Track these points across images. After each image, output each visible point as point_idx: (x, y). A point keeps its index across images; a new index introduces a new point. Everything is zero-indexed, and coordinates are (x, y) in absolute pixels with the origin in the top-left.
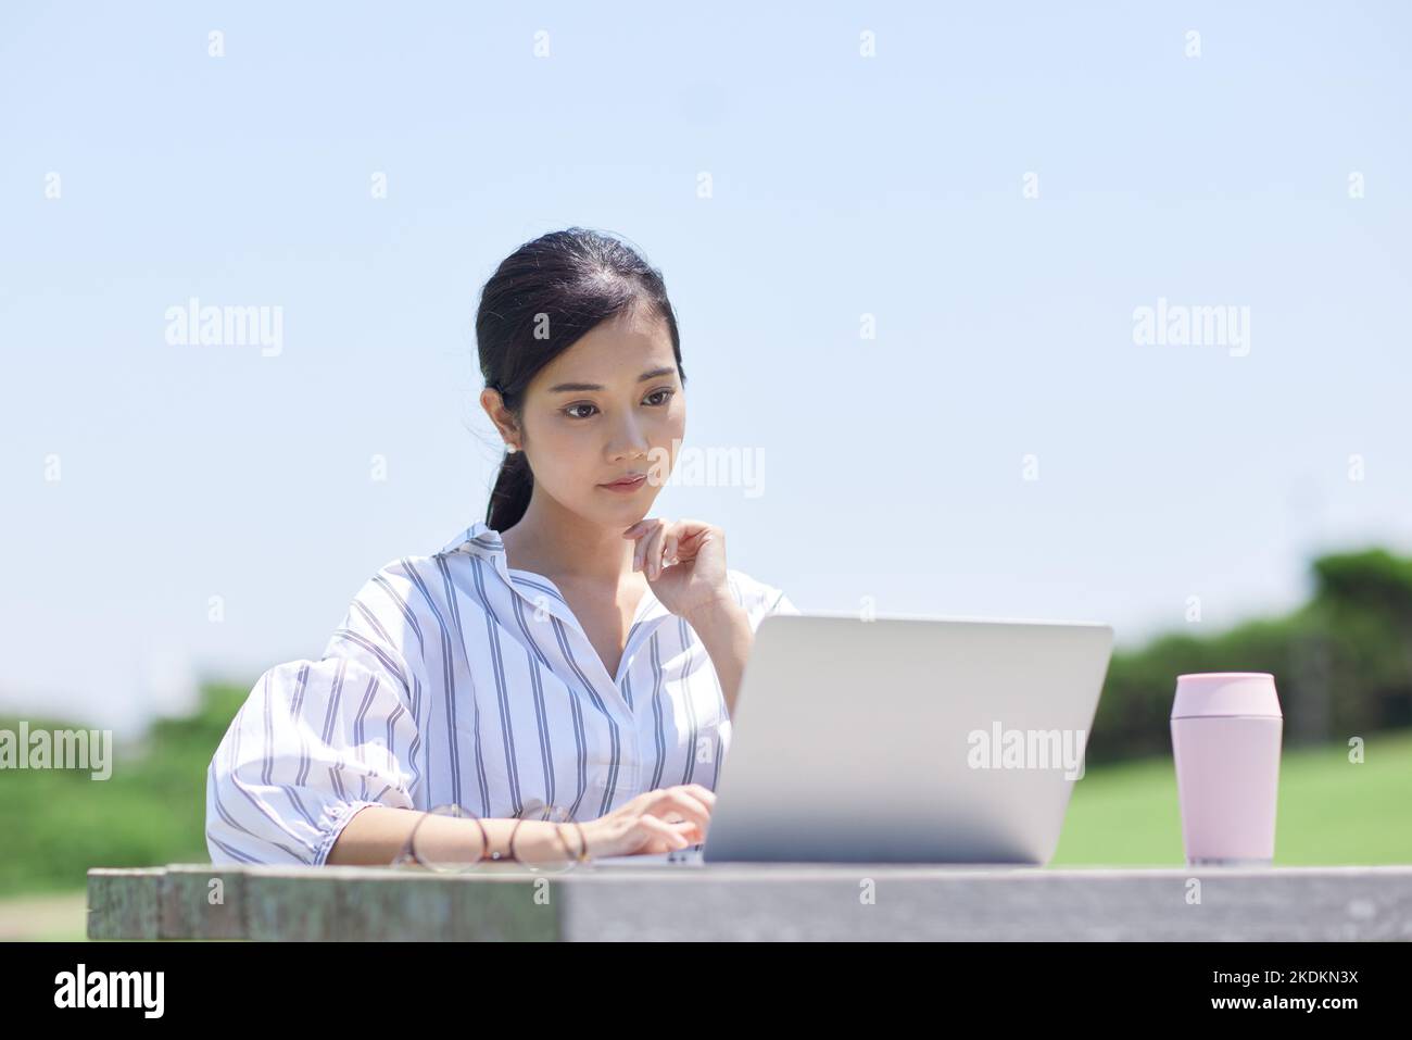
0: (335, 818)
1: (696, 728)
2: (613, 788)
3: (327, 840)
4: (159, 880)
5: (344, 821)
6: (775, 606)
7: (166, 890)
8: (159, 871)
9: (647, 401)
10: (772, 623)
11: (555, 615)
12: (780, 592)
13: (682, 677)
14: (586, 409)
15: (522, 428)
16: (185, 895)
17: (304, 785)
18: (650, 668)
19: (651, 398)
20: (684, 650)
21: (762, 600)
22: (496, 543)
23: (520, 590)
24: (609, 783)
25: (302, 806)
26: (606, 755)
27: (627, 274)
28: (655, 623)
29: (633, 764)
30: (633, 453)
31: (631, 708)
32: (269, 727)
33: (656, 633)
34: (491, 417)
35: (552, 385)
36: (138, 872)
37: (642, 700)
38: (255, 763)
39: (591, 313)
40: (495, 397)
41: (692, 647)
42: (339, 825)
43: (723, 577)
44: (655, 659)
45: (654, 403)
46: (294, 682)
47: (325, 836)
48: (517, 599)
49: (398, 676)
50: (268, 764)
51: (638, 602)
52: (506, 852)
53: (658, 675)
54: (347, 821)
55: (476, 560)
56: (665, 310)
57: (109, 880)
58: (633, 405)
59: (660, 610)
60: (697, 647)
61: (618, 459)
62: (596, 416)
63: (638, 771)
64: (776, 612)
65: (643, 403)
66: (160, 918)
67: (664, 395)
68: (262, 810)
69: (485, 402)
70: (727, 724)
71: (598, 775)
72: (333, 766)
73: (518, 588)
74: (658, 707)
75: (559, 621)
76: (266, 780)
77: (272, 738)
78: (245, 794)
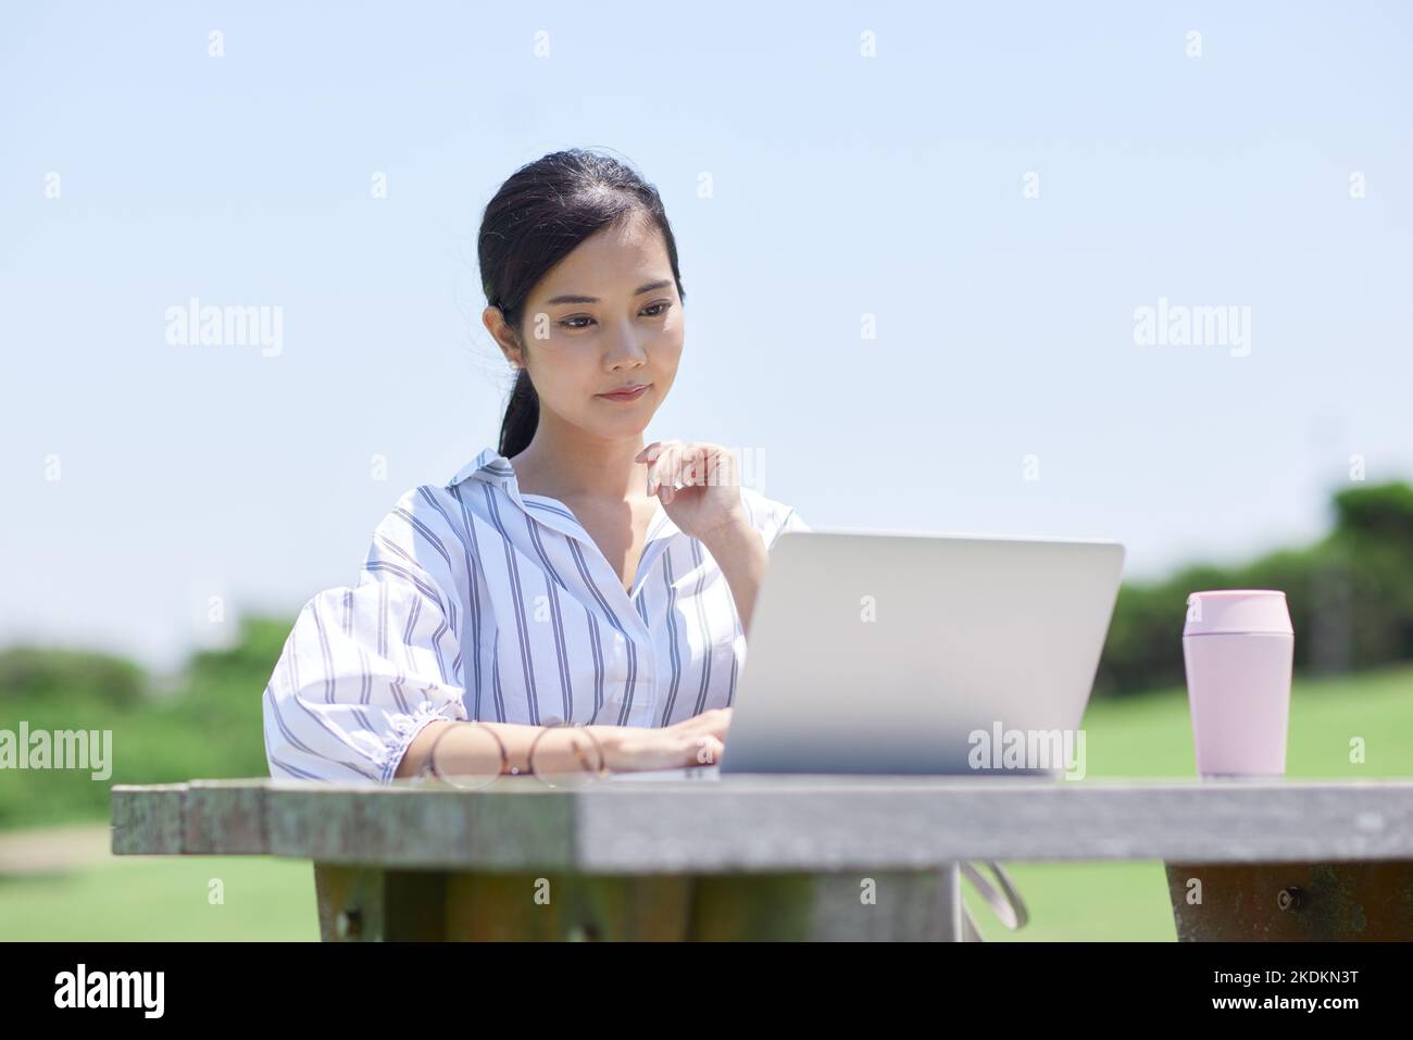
0: (402, 734)
1: (710, 646)
2: (630, 706)
3: (394, 756)
4: (182, 796)
5: (410, 736)
6: (785, 523)
7: (189, 805)
8: (182, 787)
9: (644, 312)
10: (787, 540)
11: (571, 536)
12: (790, 508)
13: (696, 593)
14: (584, 321)
15: (523, 343)
16: (207, 810)
17: (367, 703)
18: (664, 585)
19: (647, 310)
20: (696, 566)
21: (773, 515)
22: (507, 470)
23: (534, 513)
24: (625, 700)
25: (368, 724)
26: (623, 672)
27: (622, 188)
28: (665, 541)
29: (649, 681)
30: (630, 362)
31: (646, 622)
32: (326, 649)
33: (668, 549)
34: (494, 336)
35: (550, 298)
36: (161, 788)
37: (657, 617)
38: (319, 683)
39: (585, 222)
40: (497, 313)
41: (704, 562)
42: (406, 741)
43: (735, 499)
44: (668, 576)
45: (650, 314)
46: (341, 608)
47: (392, 752)
48: (532, 522)
49: (435, 599)
50: (331, 683)
51: (651, 521)
52: (525, 767)
53: (672, 593)
54: (414, 736)
55: (488, 486)
56: (661, 222)
57: (133, 796)
58: (631, 315)
59: (670, 529)
60: (709, 563)
61: (616, 368)
62: (594, 326)
63: (654, 688)
64: (788, 529)
65: (640, 314)
66: (182, 833)
67: (661, 308)
68: (327, 729)
69: (488, 321)
70: (741, 639)
71: (615, 692)
72: (394, 681)
73: (532, 512)
74: (672, 623)
75: (574, 540)
76: (330, 699)
77: (331, 660)
78: (308, 712)
